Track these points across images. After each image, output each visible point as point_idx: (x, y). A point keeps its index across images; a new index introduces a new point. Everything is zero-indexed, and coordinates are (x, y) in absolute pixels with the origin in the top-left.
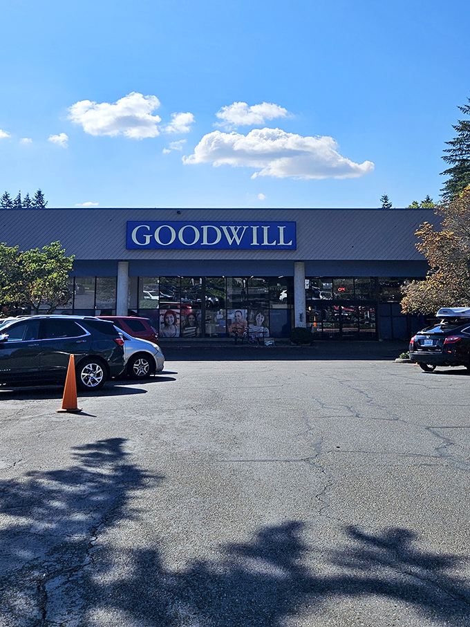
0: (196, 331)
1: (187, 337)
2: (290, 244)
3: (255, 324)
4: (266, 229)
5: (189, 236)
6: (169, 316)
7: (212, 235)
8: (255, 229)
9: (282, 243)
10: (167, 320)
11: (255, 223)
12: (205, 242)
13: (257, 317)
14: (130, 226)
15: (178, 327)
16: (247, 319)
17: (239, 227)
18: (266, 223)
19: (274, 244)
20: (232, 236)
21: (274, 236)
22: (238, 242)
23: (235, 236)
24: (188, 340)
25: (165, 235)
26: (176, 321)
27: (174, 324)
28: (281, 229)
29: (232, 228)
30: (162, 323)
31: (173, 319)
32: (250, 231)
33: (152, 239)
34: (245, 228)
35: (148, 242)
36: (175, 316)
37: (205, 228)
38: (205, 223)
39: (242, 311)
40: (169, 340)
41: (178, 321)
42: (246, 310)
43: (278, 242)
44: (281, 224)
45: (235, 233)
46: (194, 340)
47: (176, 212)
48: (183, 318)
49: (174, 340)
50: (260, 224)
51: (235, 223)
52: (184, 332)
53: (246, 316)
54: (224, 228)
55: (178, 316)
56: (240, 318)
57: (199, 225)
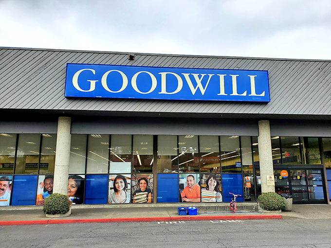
0: (147, 196)
1: (137, 203)
2: (263, 94)
3: (207, 188)
4: (234, 78)
5: (144, 82)
6: (119, 181)
7: (172, 83)
8: (222, 77)
9: (253, 93)
10: (117, 185)
11: (222, 71)
12: (164, 91)
13: (209, 182)
14: (70, 69)
15: (129, 193)
16: (200, 183)
17: (203, 75)
18: (234, 71)
19: (245, 94)
20: (195, 84)
21: (244, 85)
22: (203, 91)
23: (199, 85)
24: (139, 206)
25: (114, 81)
26: (126, 186)
27: (124, 189)
28: (252, 78)
29: (196, 76)
30: (111, 188)
31: (123, 184)
32: (216, 80)
33: (99, 85)
34: (211, 76)
35: (93, 88)
36: (125, 180)
37: (164, 75)
38: (163, 69)
39: (195, 175)
40: (118, 206)
41: (129, 187)
42: (198, 175)
43: (249, 92)
44: (252, 72)
45: (199, 82)
46: (146, 206)
47: (128, 57)
48: (134, 183)
49: (124, 206)
50: (228, 72)
51: (199, 70)
52: (135, 198)
53: (199, 180)
54: (186, 76)
55: (129, 181)
56: (193, 183)
57: (157, 70)
